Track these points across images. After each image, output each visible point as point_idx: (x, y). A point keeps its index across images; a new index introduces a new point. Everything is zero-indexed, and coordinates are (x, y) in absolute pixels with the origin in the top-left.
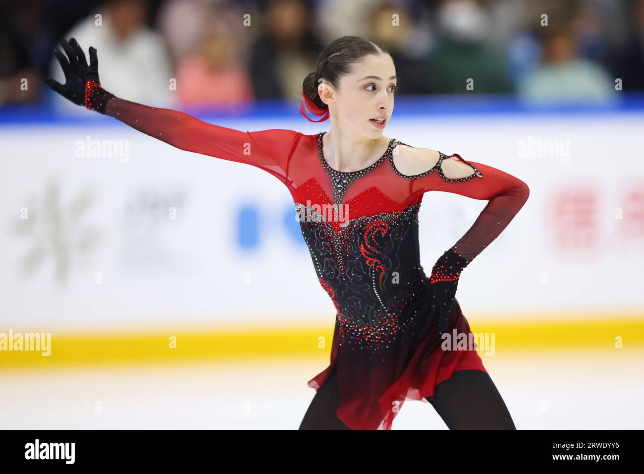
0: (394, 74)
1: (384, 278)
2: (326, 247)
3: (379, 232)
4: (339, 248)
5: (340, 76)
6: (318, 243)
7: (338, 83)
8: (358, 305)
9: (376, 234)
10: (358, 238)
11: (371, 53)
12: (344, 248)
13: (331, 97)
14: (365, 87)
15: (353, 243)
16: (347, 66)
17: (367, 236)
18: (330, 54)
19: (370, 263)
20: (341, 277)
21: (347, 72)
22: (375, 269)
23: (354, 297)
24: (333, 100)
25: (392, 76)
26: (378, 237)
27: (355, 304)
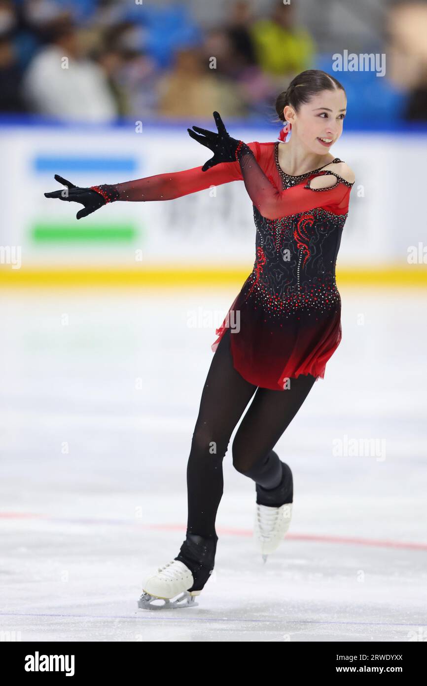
0: (345, 107)
1: (307, 260)
2: (269, 228)
3: (308, 224)
4: (279, 231)
5: (301, 103)
6: (264, 224)
7: (299, 109)
8: (278, 278)
9: (306, 225)
10: (294, 226)
11: (328, 89)
12: (283, 232)
13: (292, 117)
14: (319, 115)
15: (290, 229)
16: (307, 97)
17: (300, 225)
18: (297, 84)
19: (301, 246)
20: (276, 253)
21: (306, 102)
22: (303, 252)
23: (279, 270)
24: (293, 120)
25: (342, 108)
26: (308, 228)
27: (277, 276)
